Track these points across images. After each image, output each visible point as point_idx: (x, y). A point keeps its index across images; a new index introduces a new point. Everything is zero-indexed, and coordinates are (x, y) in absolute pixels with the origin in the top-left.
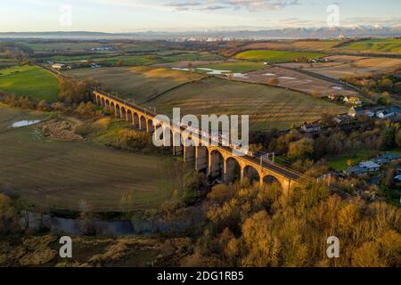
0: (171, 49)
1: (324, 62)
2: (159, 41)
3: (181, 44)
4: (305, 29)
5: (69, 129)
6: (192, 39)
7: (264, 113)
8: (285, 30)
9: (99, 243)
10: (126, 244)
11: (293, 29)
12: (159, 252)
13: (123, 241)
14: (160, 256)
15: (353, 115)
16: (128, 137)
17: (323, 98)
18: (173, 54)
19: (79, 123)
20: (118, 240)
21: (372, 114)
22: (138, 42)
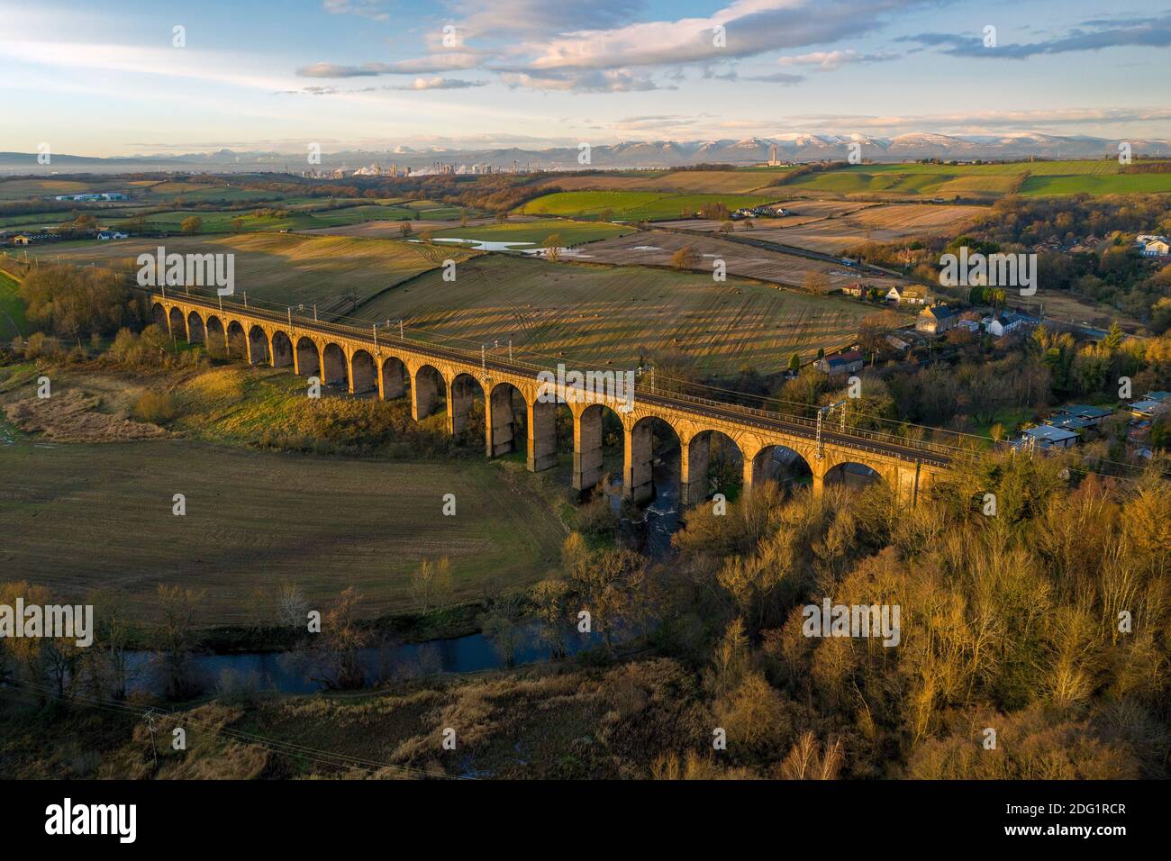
0: (315, 196)
1: (776, 217)
2: (268, 176)
3: (339, 182)
4: (673, 145)
5: (101, 408)
6: (364, 171)
7: (698, 335)
8: (622, 147)
9: (397, 707)
10: (488, 699)
11: (643, 146)
12: (603, 707)
13: (472, 693)
14: (612, 716)
15: (931, 328)
16: (318, 417)
17: (831, 293)
18: (333, 208)
19: (131, 392)
20: (451, 691)
21: (974, 327)
22: (204, 179)
